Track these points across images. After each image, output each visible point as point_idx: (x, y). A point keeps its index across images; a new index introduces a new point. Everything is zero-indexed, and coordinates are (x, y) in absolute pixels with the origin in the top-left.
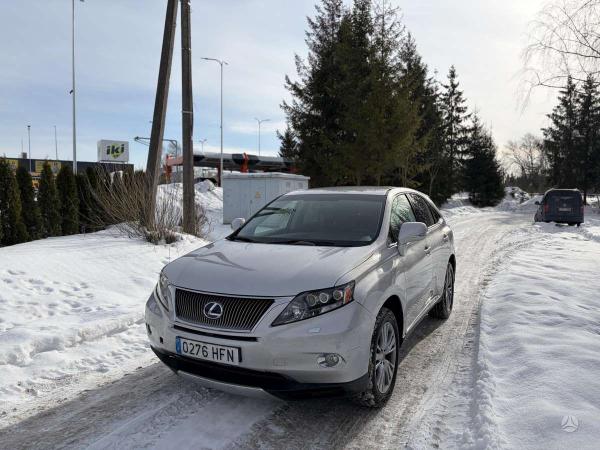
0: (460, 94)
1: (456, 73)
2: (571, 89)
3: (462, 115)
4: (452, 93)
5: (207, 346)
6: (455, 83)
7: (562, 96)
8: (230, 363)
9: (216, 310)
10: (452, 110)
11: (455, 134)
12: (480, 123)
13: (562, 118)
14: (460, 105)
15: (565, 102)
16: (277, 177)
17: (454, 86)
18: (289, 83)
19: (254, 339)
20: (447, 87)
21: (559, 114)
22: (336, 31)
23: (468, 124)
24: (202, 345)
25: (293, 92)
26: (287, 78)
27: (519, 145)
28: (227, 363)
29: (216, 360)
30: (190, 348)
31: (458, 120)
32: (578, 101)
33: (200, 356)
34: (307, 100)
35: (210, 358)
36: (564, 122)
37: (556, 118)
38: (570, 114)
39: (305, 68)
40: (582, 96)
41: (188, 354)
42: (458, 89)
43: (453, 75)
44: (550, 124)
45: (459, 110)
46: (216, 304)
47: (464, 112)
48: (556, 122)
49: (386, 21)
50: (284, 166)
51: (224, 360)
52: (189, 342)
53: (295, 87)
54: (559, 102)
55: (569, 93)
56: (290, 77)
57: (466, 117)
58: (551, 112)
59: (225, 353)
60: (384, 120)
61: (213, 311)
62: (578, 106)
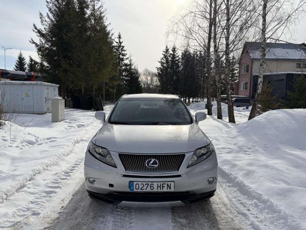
0: (123, 47)
1: (121, 36)
2: (167, 50)
3: (125, 58)
4: (120, 46)
5: (153, 183)
6: (121, 41)
7: (164, 53)
8: (169, 190)
9: (155, 163)
10: (120, 55)
11: (121, 66)
12: (133, 62)
13: (164, 63)
14: (124, 52)
15: (165, 56)
16: (41, 85)
17: (120, 43)
18: (36, 28)
19: (179, 176)
20: (117, 43)
21: (163, 61)
22: (64, 4)
23: (127, 62)
24: (150, 183)
25: (38, 34)
26: (34, 25)
27: (142, 74)
28: (167, 191)
29: (159, 190)
30: (141, 186)
31: (122, 60)
32: (170, 56)
33: (149, 190)
34: (47, 41)
35: (155, 190)
36: (165, 65)
37: (162, 63)
38: (167, 62)
39: (46, 21)
40: (171, 54)
41: (139, 190)
42: (122, 44)
43: (120, 37)
44: (159, 65)
45: (123, 55)
46: (153, 160)
47: (125, 56)
48: (162, 65)
49: (95, 5)
50: (26, 77)
51: (165, 190)
52: (140, 183)
53: (39, 32)
54: (163, 56)
55: (166, 52)
56: (36, 25)
57: (126, 59)
58: (160, 60)
59: (166, 186)
60: (98, 57)
61: (152, 164)
62: (170, 59)
